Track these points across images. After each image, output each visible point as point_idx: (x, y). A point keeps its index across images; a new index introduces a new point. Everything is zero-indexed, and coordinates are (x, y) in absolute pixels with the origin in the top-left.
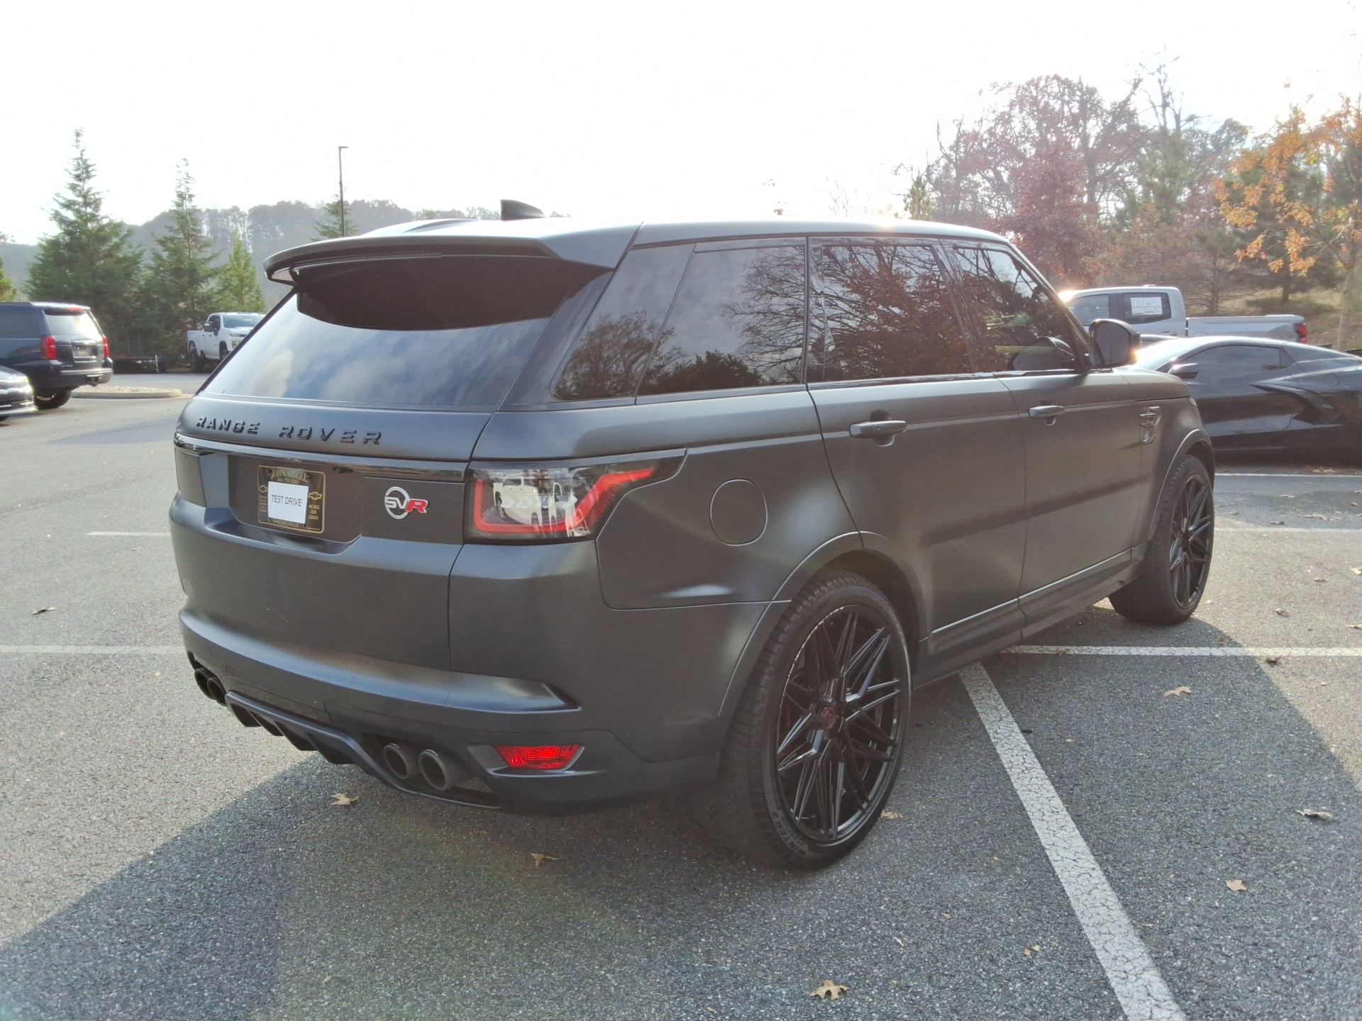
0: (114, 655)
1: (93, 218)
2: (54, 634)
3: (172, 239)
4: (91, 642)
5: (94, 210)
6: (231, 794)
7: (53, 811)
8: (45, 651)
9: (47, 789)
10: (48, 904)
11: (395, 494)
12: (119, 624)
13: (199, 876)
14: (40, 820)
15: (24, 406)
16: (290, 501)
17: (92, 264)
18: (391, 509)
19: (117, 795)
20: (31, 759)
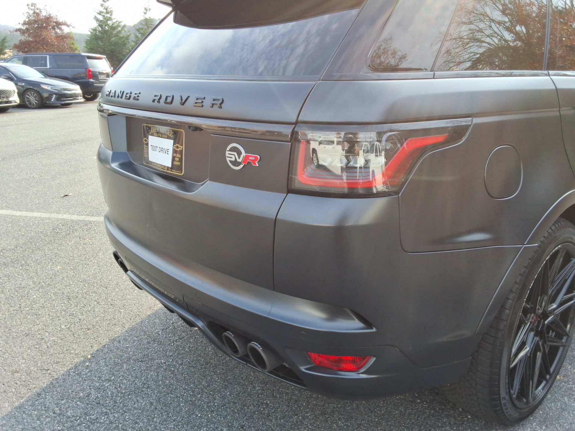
0: (94, 222)
1: (110, 19)
2: (69, 208)
3: (142, 29)
4: (85, 213)
5: (110, 15)
6: (139, 316)
7: (42, 319)
8: (62, 218)
9: (43, 304)
10: (23, 390)
11: (234, 149)
12: (100, 205)
13: (113, 378)
14: (34, 325)
15: (78, 99)
16: (162, 150)
17: (110, 39)
18: (231, 161)
19: (79, 311)
20: (40, 283)
